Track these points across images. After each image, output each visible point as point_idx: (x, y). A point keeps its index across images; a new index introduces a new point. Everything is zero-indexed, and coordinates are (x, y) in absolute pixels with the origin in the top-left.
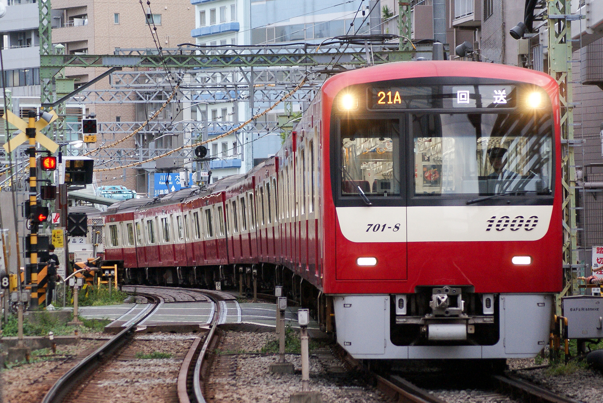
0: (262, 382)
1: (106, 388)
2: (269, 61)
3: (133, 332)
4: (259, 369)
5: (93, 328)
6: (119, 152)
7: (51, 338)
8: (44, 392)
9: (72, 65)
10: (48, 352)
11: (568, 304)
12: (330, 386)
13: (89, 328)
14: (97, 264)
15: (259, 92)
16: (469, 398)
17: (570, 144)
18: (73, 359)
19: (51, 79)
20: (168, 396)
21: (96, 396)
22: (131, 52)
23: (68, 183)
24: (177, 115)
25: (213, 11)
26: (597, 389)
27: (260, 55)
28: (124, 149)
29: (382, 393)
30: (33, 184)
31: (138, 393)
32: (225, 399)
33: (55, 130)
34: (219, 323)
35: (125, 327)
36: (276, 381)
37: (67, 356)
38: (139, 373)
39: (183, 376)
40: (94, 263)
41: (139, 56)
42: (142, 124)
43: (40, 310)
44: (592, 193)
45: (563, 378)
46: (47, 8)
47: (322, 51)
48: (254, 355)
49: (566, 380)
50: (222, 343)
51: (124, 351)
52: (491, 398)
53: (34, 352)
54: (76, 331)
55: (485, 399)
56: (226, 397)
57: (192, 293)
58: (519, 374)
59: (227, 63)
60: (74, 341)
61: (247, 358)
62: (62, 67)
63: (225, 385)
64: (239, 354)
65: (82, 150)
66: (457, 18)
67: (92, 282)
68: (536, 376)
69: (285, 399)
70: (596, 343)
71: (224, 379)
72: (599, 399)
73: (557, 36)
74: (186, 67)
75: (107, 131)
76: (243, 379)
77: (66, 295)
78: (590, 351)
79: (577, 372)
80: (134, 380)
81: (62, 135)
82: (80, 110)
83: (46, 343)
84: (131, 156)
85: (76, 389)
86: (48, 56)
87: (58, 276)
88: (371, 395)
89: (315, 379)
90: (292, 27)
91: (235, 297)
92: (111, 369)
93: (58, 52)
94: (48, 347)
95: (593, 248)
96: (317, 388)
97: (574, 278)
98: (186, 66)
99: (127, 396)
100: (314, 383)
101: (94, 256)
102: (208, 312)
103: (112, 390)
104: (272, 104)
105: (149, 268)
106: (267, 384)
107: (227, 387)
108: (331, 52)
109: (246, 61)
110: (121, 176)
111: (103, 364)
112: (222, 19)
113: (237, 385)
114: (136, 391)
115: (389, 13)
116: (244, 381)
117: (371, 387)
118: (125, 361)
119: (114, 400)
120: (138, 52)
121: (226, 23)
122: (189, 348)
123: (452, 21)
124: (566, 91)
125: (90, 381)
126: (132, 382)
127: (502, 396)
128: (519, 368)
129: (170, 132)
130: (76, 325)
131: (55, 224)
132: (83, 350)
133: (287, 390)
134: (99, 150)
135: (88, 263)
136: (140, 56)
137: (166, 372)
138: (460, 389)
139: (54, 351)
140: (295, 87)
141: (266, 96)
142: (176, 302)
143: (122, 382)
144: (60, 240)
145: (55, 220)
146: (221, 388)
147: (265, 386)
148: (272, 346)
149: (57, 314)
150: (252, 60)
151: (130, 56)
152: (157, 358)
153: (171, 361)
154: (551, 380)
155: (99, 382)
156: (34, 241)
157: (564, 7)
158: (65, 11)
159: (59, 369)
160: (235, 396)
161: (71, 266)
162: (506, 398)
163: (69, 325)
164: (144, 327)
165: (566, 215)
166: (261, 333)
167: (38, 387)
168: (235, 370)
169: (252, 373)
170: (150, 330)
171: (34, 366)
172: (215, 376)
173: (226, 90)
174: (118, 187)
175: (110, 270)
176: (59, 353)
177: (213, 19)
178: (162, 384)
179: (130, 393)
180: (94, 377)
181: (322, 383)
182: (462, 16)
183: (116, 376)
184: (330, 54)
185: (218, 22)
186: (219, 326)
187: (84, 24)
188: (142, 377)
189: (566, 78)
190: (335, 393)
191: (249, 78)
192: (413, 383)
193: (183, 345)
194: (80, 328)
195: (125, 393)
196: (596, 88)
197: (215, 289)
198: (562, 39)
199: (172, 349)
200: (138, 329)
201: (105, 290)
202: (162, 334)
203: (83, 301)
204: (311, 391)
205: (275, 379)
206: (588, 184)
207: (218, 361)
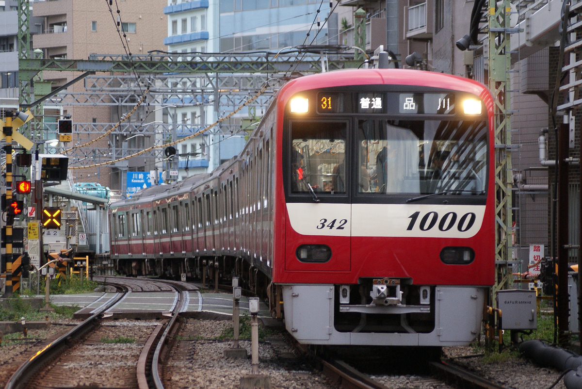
0: (217, 365)
1: (71, 370)
2: (233, 68)
3: (101, 318)
4: (215, 354)
5: (63, 314)
6: (94, 152)
7: (23, 323)
8: (12, 372)
9: (49, 69)
10: (20, 336)
11: (503, 297)
12: (280, 370)
13: (60, 314)
14: (70, 255)
15: (224, 96)
16: (407, 383)
17: (507, 148)
18: (42, 343)
19: (30, 82)
20: (128, 377)
21: (61, 377)
22: (105, 57)
23: (44, 178)
24: (147, 117)
25: (184, 21)
26: (527, 376)
27: (225, 62)
28: (99, 149)
29: (327, 377)
30: (9, 179)
31: (101, 374)
32: (181, 381)
33: (33, 129)
34: (181, 311)
35: (93, 314)
36: (229, 365)
37: (37, 340)
38: (103, 356)
39: (143, 359)
40: (66, 254)
41: (111, 61)
42: (115, 125)
43: (14, 297)
44: (530, 194)
45: (496, 366)
46: (26, 15)
47: (282, 59)
48: (211, 341)
49: (499, 368)
50: (183, 329)
51: (90, 336)
52: (428, 383)
53: (7, 335)
54: (47, 317)
55: (423, 384)
56: (182, 379)
57: (159, 284)
58: (457, 362)
59: (194, 69)
60: (44, 326)
61: (204, 344)
62: (39, 71)
63: (183, 368)
64: (197, 340)
65: (60, 149)
66: (410, 30)
67: (64, 272)
68: (471, 364)
69: (236, 381)
70: (528, 334)
71: (182, 362)
72: (528, 385)
73: (497, 47)
74: (155, 73)
75: (82, 131)
76: (199, 363)
77: (40, 283)
78: (523, 341)
79: (510, 361)
80: (98, 363)
81: (39, 135)
82: (58, 111)
83: (18, 328)
84: (105, 155)
85: (42, 370)
86: (26, 59)
87: (32, 265)
88: (317, 379)
89: (266, 364)
90: (258, 37)
91: (198, 287)
92: (77, 352)
93: (37, 57)
94: (20, 331)
95: (530, 247)
96: (267, 371)
97: (510, 274)
98: (155, 71)
99: (90, 377)
100: (265, 367)
101: (67, 248)
102: (172, 301)
103: (76, 371)
104: (237, 108)
105: (119, 260)
106: (221, 367)
107: (183, 370)
108: (290, 60)
109: (211, 68)
110: (96, 174)
111: (70, 348)
112: (193, 28)
113: (193, 368)
114: (98, 372)
115: (348, 25)
116: (200, 365)
117: (317, 371)
118: (91, 345)
119: (78, 380)
120: (111, 57)
121: (196, 32)
122: (151, 334)
123: (406, 34)
124: (504, 99)
125: (56, 363)
126: (96, 365)
127: (439, 382)
128: (456, 356)
129: (141, 133)
130: (47, 311)
131: (31, 217)
132: (52, 335)
133: (239, 373)
134: (75, 149)
135: (61, 254)
136: (113, 62)
137: (128, 355)
138: (399, 374)
139: (25, 335)
140: (257, 92)
141: (231, 101)
142: (143, 291)
143: (87, 363)
144: (36, 232)
145: (31, 214)
146: (178, 371)
147: (219, 369)
148: (229, 333)
149: (30, 301)
150: (217, 67)
151: (103, 61)
152: (121, 343)
153: (134, 346)
154: (485, 367)
155: (65, 364)
156: (9, 232)
157: (504, 21)
158: (46, 18)
159: (29, 351)
160: (190, 378)
161: (45, 257)
162: (442, 383)
163: (41, 311)
164: (111, 314)
165: (503, 214)
166: (220, 321)
167: (8, 368)
168: (193, 355)
169: (208, 357)
170: (117, 317)
171: (6, 348)
172: (174, 359)
173: (193, 94)
174: (93, 184)
175: (82, 261)
176: (30, 337)
177: (184, 29)
178: (124, 367)
179: (94, 374)
180: (60, 359)
181: (272, 368)
182: (415, 29)
183: (81, 358)
184: (290, 62)
185: (189, 31)
186: (180, 314)
187: (63, 30)
188: (105, 360)
189: (505, 87)
190: (283, 376)
191: (214, 84)
192: (355, 368)
193: (146, 331)
194: (51, 314)
195: (88, 374)
196: (536, 97)
197: (180, 280)
198: (502, 51)
199: (135, 334)
200: (105, 316)
201: (77, 280)
202: (127, 321)
203: (56, 289)
204: (260, 374)
205: (229, 363)
206: (526, 186)
207: (178, 346)
